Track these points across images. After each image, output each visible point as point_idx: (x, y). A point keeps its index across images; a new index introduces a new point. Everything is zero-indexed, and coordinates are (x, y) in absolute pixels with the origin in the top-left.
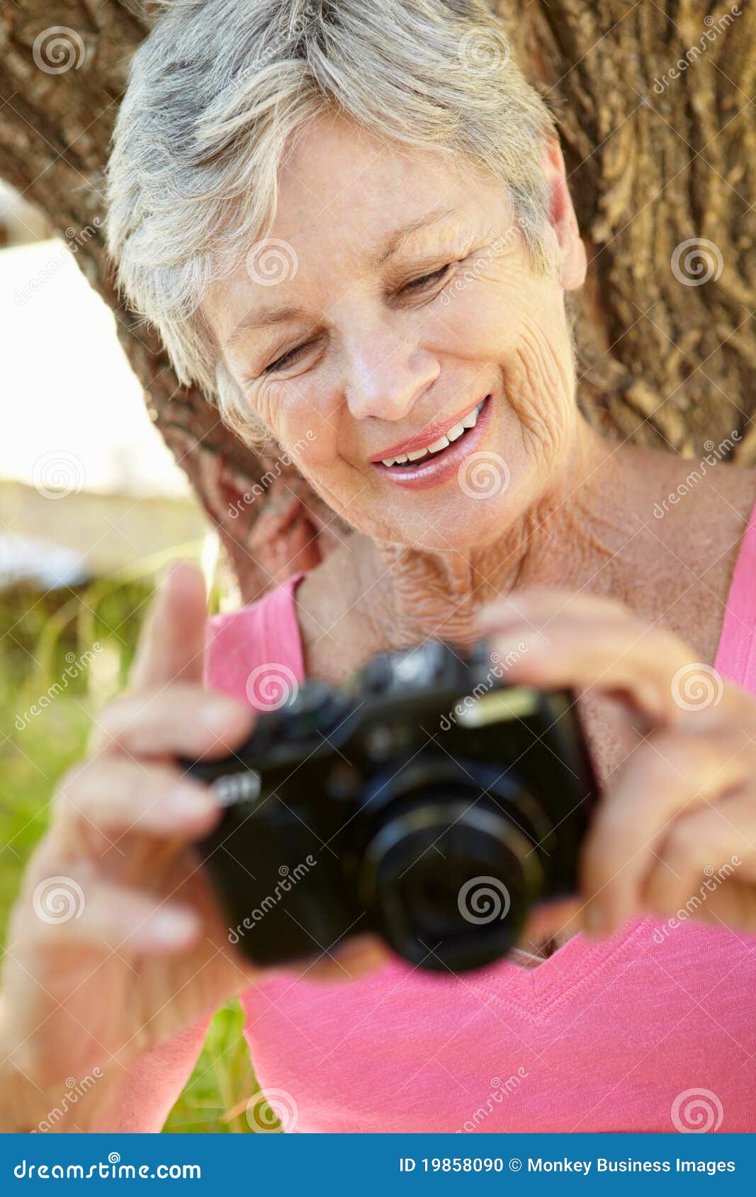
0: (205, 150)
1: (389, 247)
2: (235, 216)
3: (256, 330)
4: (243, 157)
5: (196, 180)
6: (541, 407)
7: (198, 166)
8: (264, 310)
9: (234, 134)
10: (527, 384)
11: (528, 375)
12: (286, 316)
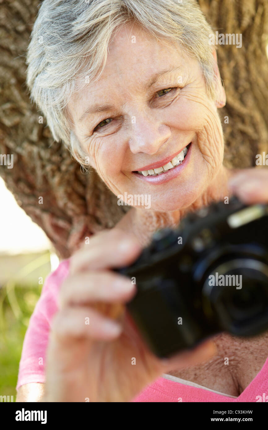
0: (77, 35)
1: (153, 80)
2: (87, 65)
3: (93, 114)
4: (93, 39)
5: (71, 48)
6: (213, 151)
7: (72, 42)
8: (97, 105)
9: (90, 28)
10: (207, 141)
11: (208, 137)
12: (106, 109)
